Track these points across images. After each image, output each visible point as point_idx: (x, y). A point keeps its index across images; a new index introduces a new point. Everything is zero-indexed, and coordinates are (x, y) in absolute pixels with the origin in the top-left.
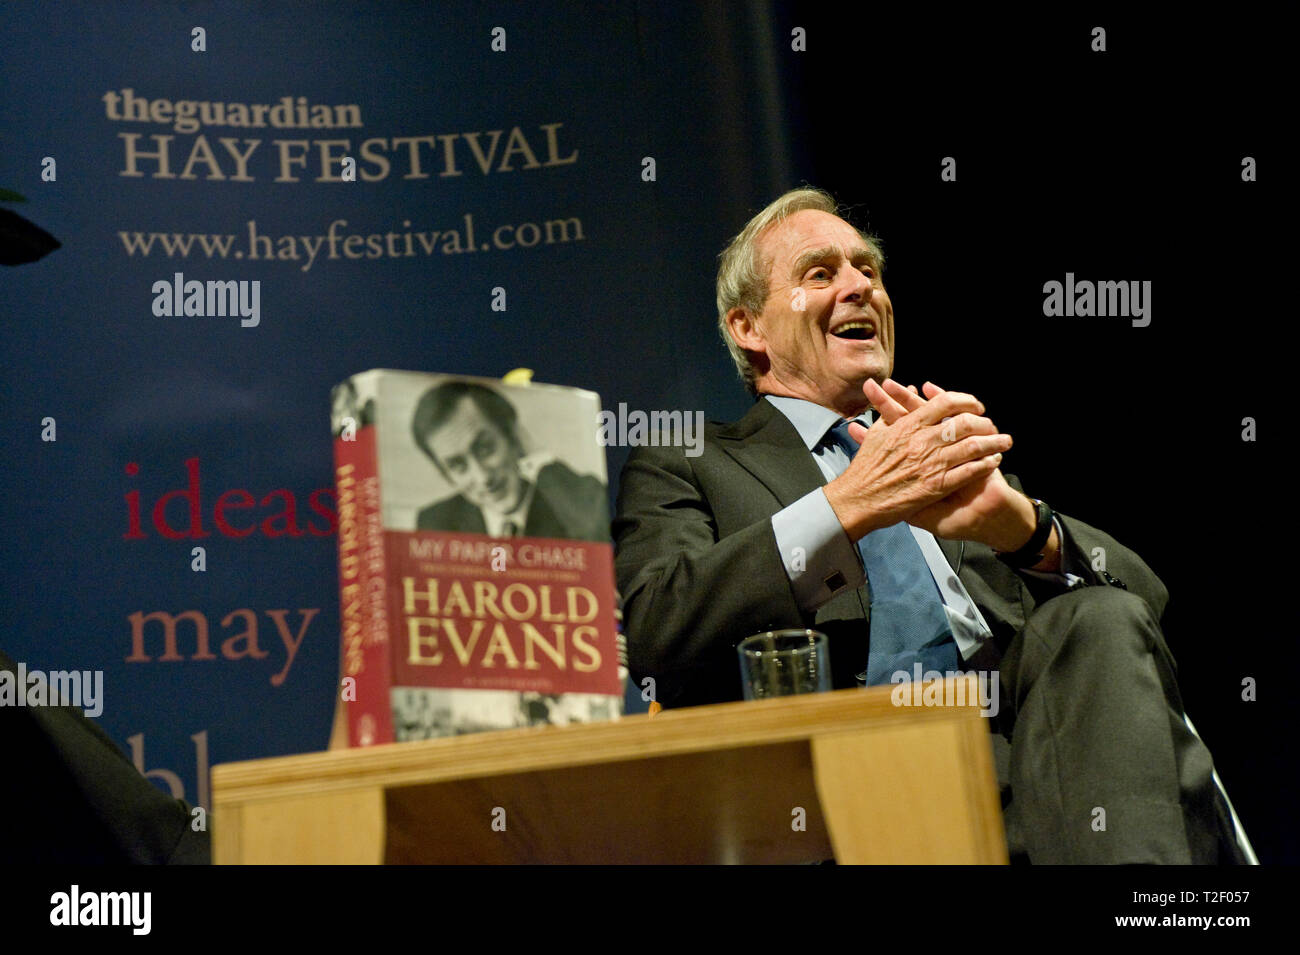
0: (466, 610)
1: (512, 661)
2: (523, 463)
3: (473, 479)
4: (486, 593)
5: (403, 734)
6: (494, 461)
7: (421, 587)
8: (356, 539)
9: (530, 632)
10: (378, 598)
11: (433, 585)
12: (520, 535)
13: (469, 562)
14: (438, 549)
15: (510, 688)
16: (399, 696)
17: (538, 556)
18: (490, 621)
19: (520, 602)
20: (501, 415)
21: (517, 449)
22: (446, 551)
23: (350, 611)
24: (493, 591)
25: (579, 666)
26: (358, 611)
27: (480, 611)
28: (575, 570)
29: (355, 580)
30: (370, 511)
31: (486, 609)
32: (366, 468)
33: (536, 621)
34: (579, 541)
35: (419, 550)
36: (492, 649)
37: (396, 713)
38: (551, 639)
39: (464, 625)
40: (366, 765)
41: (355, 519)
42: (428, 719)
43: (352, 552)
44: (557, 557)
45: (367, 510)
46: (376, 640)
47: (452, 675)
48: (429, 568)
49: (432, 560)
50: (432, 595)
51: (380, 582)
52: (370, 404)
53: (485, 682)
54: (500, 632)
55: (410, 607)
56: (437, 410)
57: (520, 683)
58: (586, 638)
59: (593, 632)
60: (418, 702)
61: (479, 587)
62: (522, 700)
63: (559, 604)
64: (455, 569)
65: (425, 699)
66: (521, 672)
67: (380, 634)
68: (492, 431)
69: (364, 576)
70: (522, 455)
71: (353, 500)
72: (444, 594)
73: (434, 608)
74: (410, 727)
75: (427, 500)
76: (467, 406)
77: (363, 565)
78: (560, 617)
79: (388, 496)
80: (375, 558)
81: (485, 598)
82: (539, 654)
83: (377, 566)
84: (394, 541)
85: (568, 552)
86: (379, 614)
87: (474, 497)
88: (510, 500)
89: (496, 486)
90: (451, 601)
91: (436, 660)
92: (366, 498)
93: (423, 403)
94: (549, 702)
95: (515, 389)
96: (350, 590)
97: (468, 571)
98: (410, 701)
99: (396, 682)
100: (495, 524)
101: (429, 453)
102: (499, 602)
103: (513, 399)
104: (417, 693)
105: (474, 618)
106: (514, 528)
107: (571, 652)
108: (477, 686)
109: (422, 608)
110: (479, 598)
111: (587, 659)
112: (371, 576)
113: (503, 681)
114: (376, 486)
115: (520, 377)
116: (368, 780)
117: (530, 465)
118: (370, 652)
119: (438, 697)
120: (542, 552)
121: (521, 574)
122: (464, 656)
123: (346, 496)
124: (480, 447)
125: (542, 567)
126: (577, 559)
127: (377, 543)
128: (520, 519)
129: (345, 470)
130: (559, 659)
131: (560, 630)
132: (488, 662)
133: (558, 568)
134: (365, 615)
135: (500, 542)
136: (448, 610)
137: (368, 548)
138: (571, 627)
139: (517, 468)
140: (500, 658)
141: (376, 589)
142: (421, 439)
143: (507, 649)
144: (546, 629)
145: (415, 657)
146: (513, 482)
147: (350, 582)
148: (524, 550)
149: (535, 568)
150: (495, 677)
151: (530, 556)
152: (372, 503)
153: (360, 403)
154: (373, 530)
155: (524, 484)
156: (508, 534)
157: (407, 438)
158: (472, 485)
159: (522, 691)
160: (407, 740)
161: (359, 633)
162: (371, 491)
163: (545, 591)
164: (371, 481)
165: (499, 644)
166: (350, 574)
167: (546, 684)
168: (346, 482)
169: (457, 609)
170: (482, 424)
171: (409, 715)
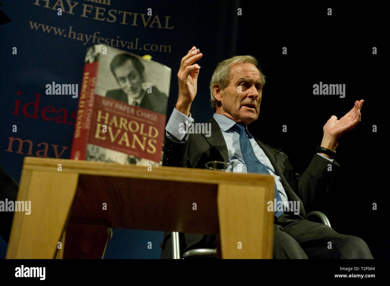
0: (116, 125)
1: (128, 144)
2: (143, 84)
3: (127, 85)
4: (124, 121)
5: (88, 159)
6: (134, 81)
7: (103, 114)
8: (86, 96)
9: (135, 137)
10: (89, 115)
11: (107, 115)
12: (138, 106)
13: (120, 111)
14: (111, 104)
15: (125, 153)
16: (90, 147)
17: (142, 114)
18: (123, 130)
19: (134, 127)
20: (140, 68)
21: (142, 79)
22: (114, 105)
23: (79, 118)
24: (126, 121)
25: (149, 151)
26: (82, 118)
27: (121, 127)
28: (153, 121)
29: (83, 109)
30: (92, 88)
31: (123, 126)
32: (93, 74)
33: (138, 134)
34: (156, 112)
35: (105, 103)
36: (122, 139)
37: (88, 152)
38: (142, 141)
39: (115, 130)
40: (75, 165)
41: (87, 90)
42: (97, 156)
43: (84, 100)
44: (148, 116)
45: (91, 87)
46: (86, 128)
47: (108, 144)
48: (107, 109)
49: (109, 107)
50: (107, 118)
51: (91, 110)
52: (99, 54)
53: (118, 149)
54: (126, 135)
55: (99, 120)
56: (120, 61)
57: (129, 152)
58: (152, 143)
59: (155, 141)
60: (95, 150)
61: (122, 119)
62: (128, 157)
63: (146, 130)
64: (115, 112)
65: (98, 149)
66: (130, 148)
67: (87, 127)
68: (136, 72)
69: (86, 107)
70: (144, 82)
71: (87, 84)
72: (110, 118)
73: (106, 122)
74: (92, 157)
75: (111, 88)
76: (129, 62)
77: (86, 104)
78: (146, 134)
79: (99, 84)
80: (91, 102)
81: (123, 123)
82: (137, 144)
83: (91, 105)
84: (98, 98)
85: (152, 115)
86: (88, 120)
87: (126, 91)
88: (137, 95)
89: (134, 89)
90: (112, 121)
91: (104, 138)
92: (91, 83)
93: (115, 58)
94: (137, 160)
95: (146, 61)
96: (81, 111)
97: (119, 113)
98: (93, 149)
99: (89, 142)
100: (131, 101)
101: (115, 74)
102: (127, 125)
103: (144, 64)
104: (96, 147)
105: (118, 128)
106: (137, 104)
107: (147, 146)
108: (115, 149)
109: (102, 122)
110: (121, 123)
111: (152, 149)
112: (88, 108)
113: (124, 150)
114: (96, 80)
115: (148, 58)
116: (75, 170)
117: (145, 86)
118: (83, 131)
119: (102, 150)
120: (144, 113)
121: (136, 118)
122: (113, 139)
123: (85, 82)
124: (131, 76)
125: (143, 118)
126: (155, 118)
127: (92, 98)
128: (139, 101)
129: (87, 74)
130: (143, 147)
131: (145, 139)
132: (120, 143)
133: (148, 119)
134: (84, 120)
135: (131, 106)
136: (111, 124)
137: (89, 99)
138: (148, 138)
139: (141, 85)
140: (124, 143)
141: (89, 112)
142: (113, 69)
143: (127, 140)
144: (140, 137)
145: (97, 136)
146: (139, 90)
147: (81, 109)
148: (138, 111)
149: (140, 117)
150: (122, 148)
151: (140, 113)
152: (93, 85)
153: (96, 54)
154: (92, 94)
155: (142, 91)
156: (134, 105)
157: (108, 68)
158: (126, 87)
159: (129, 154)
160: (90, 160)
161: (81, 125)
162: (93, 81)
163: (142, 125)
164: (94, 78)
165: (125, 138)
166: (81, 106)
167: (137, 154)
168: (86, 78)
169: (113, 124)
170: (133, 69)
171: (92, 153)
